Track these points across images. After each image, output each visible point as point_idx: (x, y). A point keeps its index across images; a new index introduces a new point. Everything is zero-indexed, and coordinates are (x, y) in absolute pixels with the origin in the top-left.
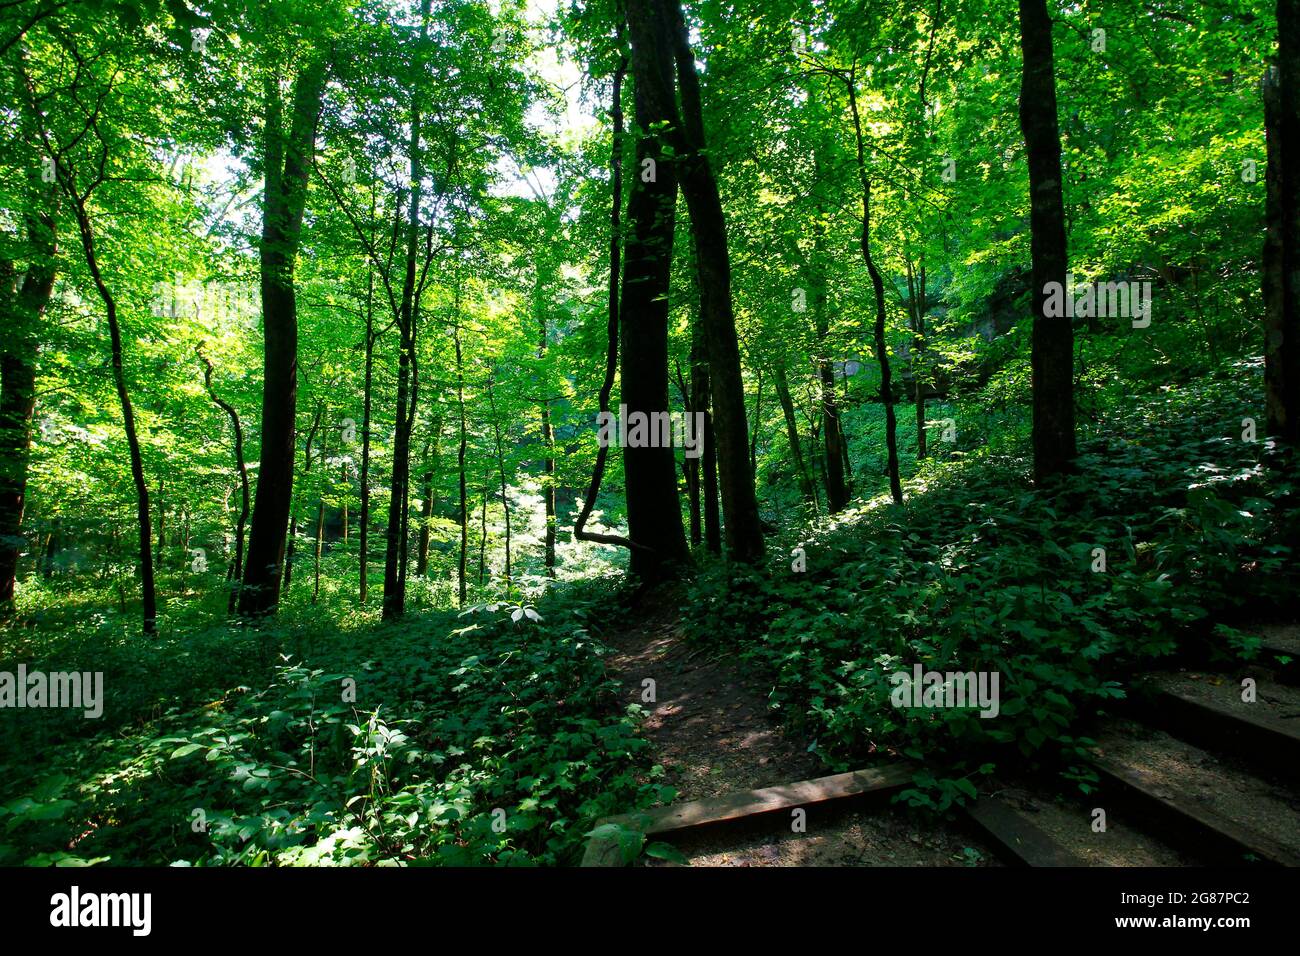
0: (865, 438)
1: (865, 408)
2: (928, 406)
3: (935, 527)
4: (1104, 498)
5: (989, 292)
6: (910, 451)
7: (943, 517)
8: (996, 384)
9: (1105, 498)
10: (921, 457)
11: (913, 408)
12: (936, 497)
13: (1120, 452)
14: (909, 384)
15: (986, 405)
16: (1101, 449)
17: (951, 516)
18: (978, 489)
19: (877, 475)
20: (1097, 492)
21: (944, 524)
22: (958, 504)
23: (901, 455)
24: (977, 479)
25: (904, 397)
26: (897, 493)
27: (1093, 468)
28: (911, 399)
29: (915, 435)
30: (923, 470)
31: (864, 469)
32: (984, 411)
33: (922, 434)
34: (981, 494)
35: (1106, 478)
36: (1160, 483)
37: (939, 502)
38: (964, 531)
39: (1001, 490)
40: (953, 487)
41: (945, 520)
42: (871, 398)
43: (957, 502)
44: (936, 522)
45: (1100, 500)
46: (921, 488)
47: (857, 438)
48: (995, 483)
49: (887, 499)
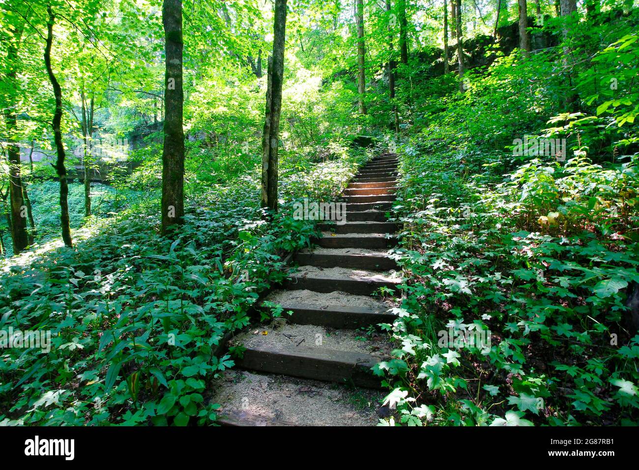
0: (46, 203)
1: (47, 184)
2: (92, 187)
3: (97, 262)
4: (200, 237)
5: (131, 130)
6: (79, 212)
7: (104, 254)
8: (137, 174)
9: (202, 238)
10: (87, 215)
11: (82, 187)
12: (97, 241)
13: (203, 213)
14: (80, 173)
15: (132, 185)
16: (192, 211)
17: (110, 253)
18: (127, 234)
19: (53, 226)
20: (196, 234)
21: (104, 259)
22: (114, 245)
23: (71, 215)
24: (126, 229)
25: (77, 179)
26: (67, 239)
27: (192, 221)
28: (81, 181)
29: (83, 203)
30: (88, 223)
31: (45, 223)
32: (130, 188)
33: (88, 200)
34: (129, 237)
35: (199, 227)
36: (226, 228)
37: (100, 244)
38: (119, 263)
39: (142, 235)
40: (109, 234)
41: (104, 257)
42: (51, 177)
43: (113, 244)
44: (98, 258)
45: (199, 238)
46: (86, 235)
47: (40, 203)
48: (139, 230)
49: (60, 243)
